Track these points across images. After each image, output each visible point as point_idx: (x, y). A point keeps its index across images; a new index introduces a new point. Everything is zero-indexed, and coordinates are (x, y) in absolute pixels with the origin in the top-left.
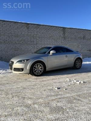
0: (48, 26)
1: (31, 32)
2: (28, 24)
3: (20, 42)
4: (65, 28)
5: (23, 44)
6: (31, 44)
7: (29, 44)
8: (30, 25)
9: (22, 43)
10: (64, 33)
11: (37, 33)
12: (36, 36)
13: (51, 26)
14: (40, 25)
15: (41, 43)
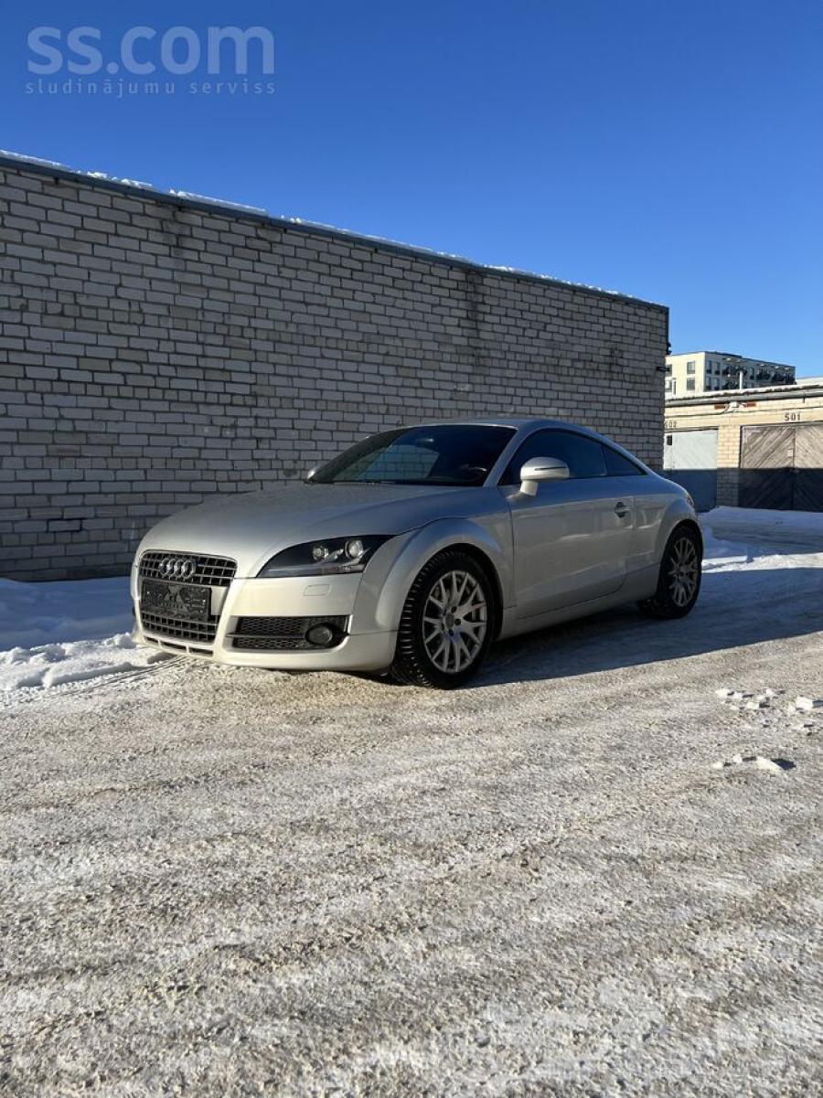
0: (346, 238)
1: (208, 281)
2: (181, 205)
3: (100, 378)
4: (482, 273)
5: (125, 391)
6: (199, 397)
7: (185, 396)
8: (195, 219)
9: (119, 379)
10: (474, 317)
11: (254, 301)
12: (244, 321)
13: (376, 247)
14: (285, 227)
15: (292, 392)
